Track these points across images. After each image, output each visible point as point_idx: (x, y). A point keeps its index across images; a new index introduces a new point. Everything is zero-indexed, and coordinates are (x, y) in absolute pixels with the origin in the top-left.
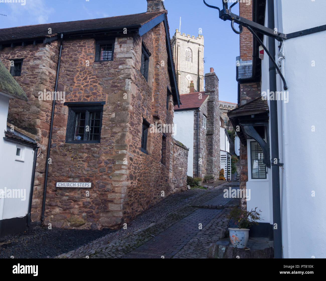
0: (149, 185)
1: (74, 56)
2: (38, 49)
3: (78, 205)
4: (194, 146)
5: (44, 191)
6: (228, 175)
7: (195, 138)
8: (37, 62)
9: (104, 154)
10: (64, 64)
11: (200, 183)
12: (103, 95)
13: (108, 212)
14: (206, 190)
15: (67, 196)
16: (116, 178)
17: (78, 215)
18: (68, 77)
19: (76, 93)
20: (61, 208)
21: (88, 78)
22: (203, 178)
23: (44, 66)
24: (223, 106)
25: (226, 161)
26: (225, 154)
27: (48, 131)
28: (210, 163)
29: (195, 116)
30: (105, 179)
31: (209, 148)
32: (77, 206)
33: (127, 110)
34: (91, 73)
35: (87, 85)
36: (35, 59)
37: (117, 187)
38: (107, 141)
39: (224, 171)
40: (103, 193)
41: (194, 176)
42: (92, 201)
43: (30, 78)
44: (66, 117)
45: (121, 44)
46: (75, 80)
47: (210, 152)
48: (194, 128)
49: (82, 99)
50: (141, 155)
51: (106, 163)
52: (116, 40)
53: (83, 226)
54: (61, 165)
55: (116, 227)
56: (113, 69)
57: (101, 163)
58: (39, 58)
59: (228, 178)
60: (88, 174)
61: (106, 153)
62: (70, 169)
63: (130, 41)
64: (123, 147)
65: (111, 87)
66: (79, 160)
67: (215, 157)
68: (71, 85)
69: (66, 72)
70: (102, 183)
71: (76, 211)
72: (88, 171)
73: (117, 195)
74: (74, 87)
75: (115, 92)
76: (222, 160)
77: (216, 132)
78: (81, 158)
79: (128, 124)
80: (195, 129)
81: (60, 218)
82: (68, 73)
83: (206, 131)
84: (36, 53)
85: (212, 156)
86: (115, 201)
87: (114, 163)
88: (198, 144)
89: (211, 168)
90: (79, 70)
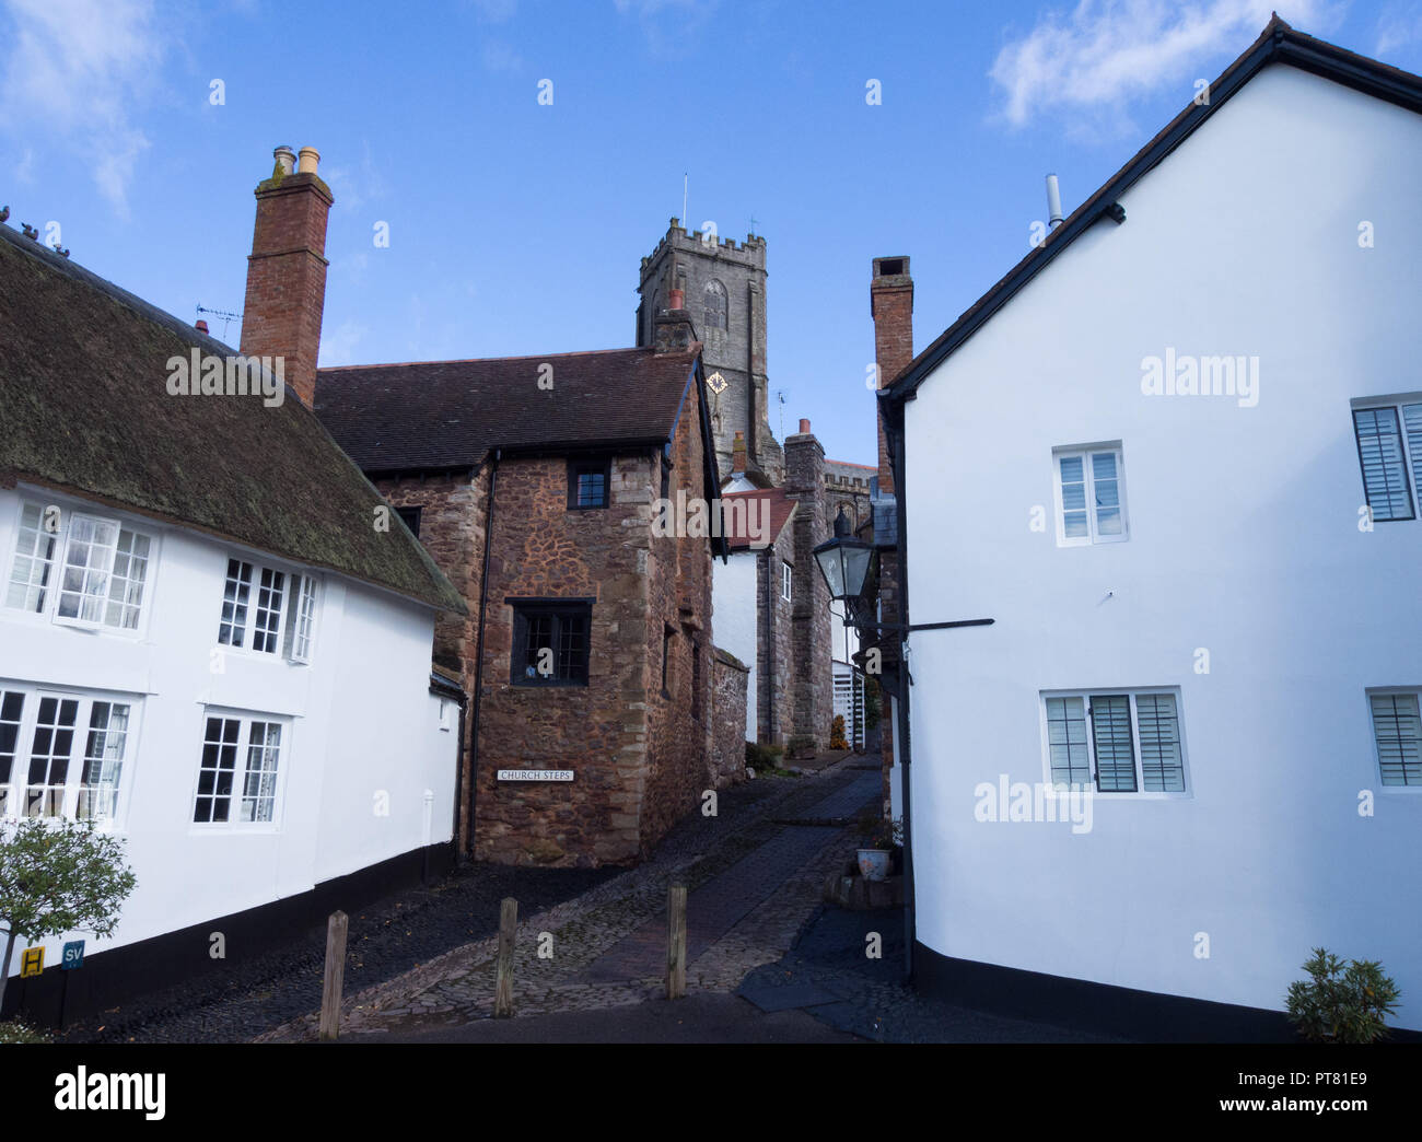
0: (673, 772)
1: (522, 497)
2: (453, 488)
3: (545, 817)
4: (759, 655)
5: (471, 788)
6: (855, 732)
7: (762, 630)
8: (454, 516)
9: (598, 711)
10: (501, 513)
11: (780, 761)
12: (590, 583)
13: (612, 831)
14: (796, 780)
15: (521, 798)
16: (625, 762)
17: (547, 838)
18: (512, 541)
19: (530, 577)
20: (510, 824)
21: (557, 545)
22: (784, 747)
23: (468, 525)
24: (837, 479)
25: (852, 691)
26: (847, 673)
27: (474, 661)
28: (804, 699)
29: (759, 567)
30: (603, 763)
31: (801, 659)
32: (543, 821)
33: (643, 616)
34: (561, 535)
35: (554, 561)
36: (449, 509)
37: (628, 779)
38: (603, 682)
39: (843, 722)
40: (600, 791)
41: (762, 740)
42: (576, 809)
43: (440, 550)
44: (510, 629)
45: (624, 471)
46: (528, 550)
47: (804, 670)
48: (758, 602)
49: (545, 592)
50: (662, 706)
51: (604, 729)
52: (614, 463)
53: (561, 860)
54: (505, 734)
55: (628, 863)
56: (609, 528)
57: (592, 729)
58: (458, 508)
59: (858, 742)
60: (565, 752)
61: (603, 708)
62: (526, 741)
63: (645, 465)
64: (638, 695)
65: (607, 567)
66: (543, 722)
67: (819, 684)
68: (519, 560)
69: (505, 530)
70: (597, 771)
71: (543, 831)
72: (564, 746)
73: (629, 795)
74: (526, 565)
75: (617, 577)
76: (837, 689)
77: (819, 608)
78: (548, 717)
79: (646, 647)
80: (761, 604)
81: (508, 845)
82: (512, 532)
83: (791, 606)
84: (449, 497)
85: (810, 682)
86: (626, 809)
87: (620, 729)
88: (772, 647)
89: (808, 715)
90: (535, 526)
